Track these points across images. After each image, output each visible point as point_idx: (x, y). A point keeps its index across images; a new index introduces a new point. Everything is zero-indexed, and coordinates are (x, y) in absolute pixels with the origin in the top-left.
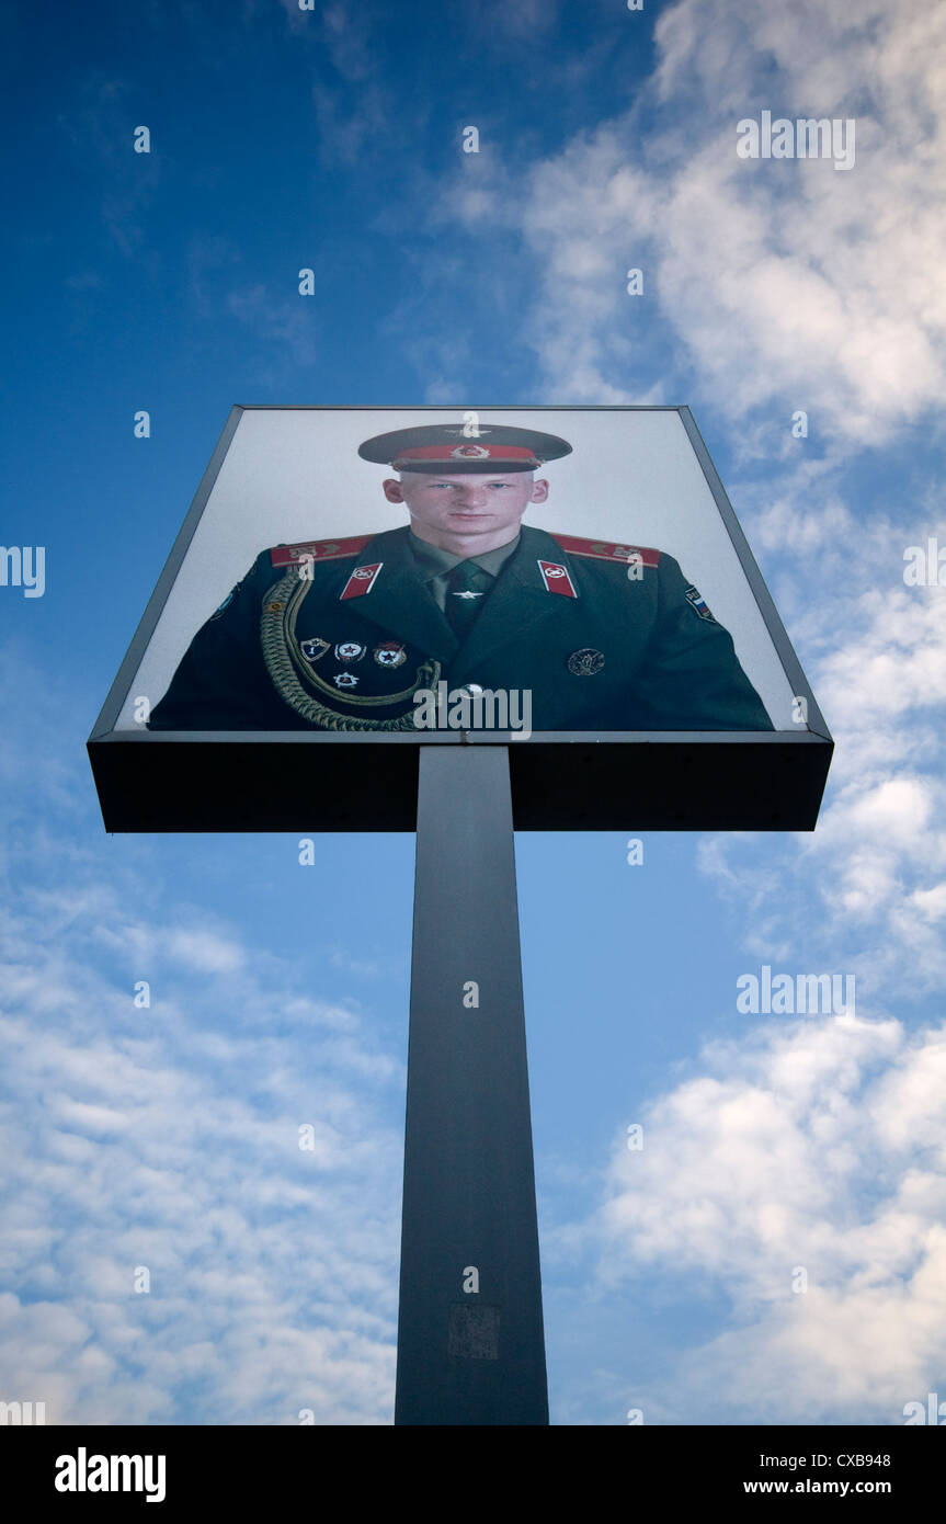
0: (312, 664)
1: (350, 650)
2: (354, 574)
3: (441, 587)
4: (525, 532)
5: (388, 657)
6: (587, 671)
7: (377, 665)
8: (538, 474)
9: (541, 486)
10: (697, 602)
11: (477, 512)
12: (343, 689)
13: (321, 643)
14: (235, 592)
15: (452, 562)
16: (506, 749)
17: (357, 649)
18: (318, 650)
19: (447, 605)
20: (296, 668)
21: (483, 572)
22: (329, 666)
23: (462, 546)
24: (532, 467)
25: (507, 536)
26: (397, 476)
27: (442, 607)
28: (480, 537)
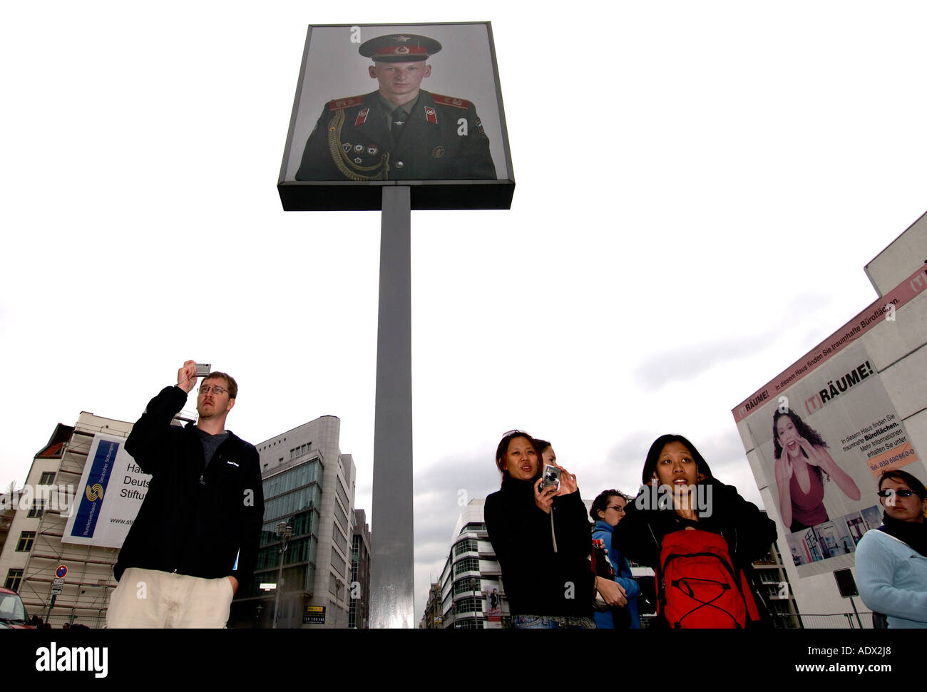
0: (347, 154)
1: (359, 148)
2: (359, 114)
3: (390, 119)
4: (422, 92)
5: (372, 151)
6: (438, 156)
7: (367, 154)
8: (428, 62)
9: (428, 68)
10: (480, 125)
11: (403, 82)
12: (357, 164)
13: (349, 145)
14: (318, 122)
15: (394, 107)
16: (409, 187)
17: (362, 147)
18: (348, 148)
19: (392, 127)
20: (342, 156)
21: (405, 112)
22: (352, 155)
23: (397, 100)
24: (425, 58)
25: (414, 95)
26: (373, 64)
27: (390, 128)
28: (404, 95)
